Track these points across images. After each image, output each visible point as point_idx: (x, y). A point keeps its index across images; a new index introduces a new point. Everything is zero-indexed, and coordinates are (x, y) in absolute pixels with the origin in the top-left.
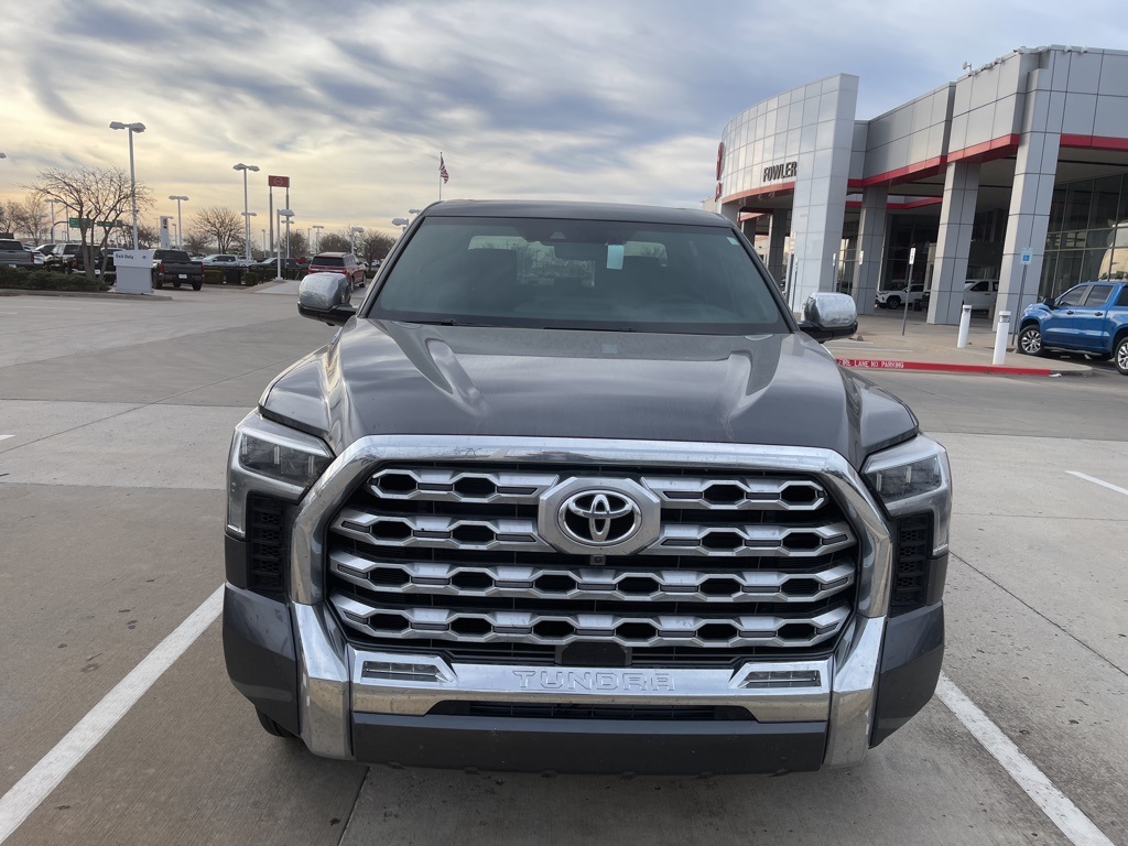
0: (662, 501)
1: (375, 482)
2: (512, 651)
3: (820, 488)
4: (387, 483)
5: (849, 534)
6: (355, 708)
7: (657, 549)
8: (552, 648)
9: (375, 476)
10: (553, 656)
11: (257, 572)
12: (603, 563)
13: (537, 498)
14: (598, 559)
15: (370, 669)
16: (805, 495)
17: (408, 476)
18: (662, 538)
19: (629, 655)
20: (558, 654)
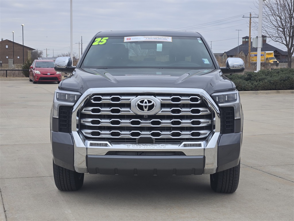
0: (161, 102)
1: (92, 99)
2: (126, 140)
3: (200, 98)
4: (95, 99)
5: (208, 110)
6: (88, 154)
7: (160, 113)
8: (135, 139)
9: (92, 98)
10: (135, 142)
11: (61, 127)
12: (147, 117)
13: (130, 101)
14: (146, 116)
15: (91, 144)
16: (196, 100)
17: (100, 97)
18: (161, 111)
19: (154, 141)
20: (137, 141)
